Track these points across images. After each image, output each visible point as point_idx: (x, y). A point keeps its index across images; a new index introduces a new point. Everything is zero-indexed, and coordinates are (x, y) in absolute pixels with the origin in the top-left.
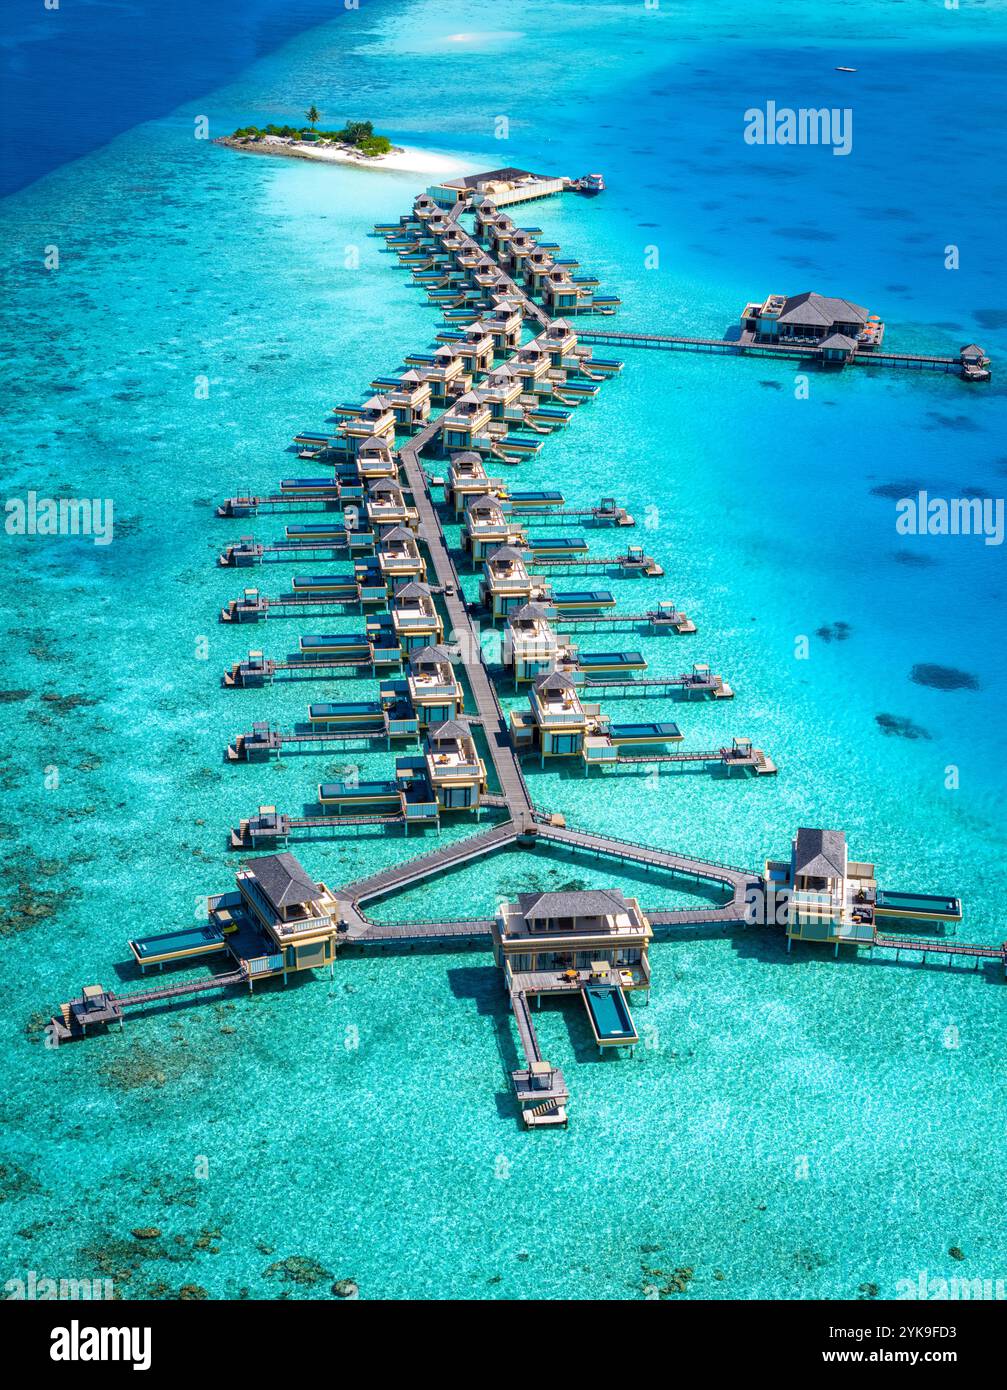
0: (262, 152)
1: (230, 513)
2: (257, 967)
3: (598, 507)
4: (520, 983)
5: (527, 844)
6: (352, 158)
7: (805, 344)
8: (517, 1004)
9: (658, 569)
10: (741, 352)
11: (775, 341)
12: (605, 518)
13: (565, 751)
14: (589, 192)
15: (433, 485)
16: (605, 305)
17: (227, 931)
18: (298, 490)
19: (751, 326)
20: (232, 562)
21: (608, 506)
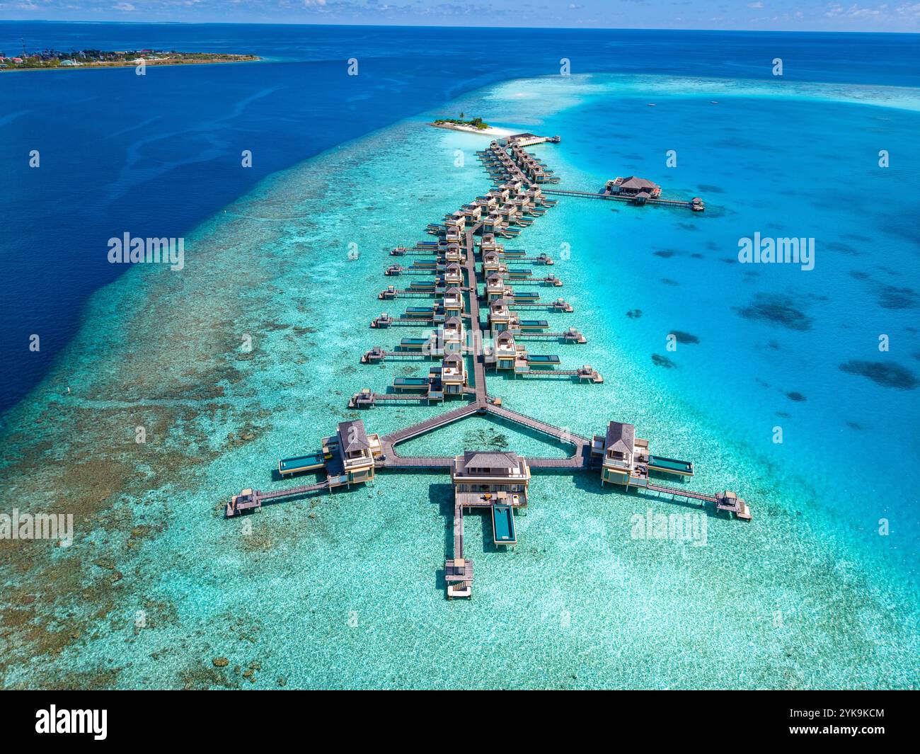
0: (443, 128)
1: (396, 254)
2: (334, 481)
3: (540, 256)
4: (461, 499)
5: (482, 413)
6: (474, 130)
7: (630, 196)
8: (458, 512)
9: (560, 283)
10: (605, 198)
11: (618, 195)
12: (542, 261)
13: (506, 366)
14: (555, 142)
15: (477, 246)
16: (554, 181)
17: (326, 457)
18: (423, 246)
19: (609, 188)
20: (390, 274)
21: (543, 256)
